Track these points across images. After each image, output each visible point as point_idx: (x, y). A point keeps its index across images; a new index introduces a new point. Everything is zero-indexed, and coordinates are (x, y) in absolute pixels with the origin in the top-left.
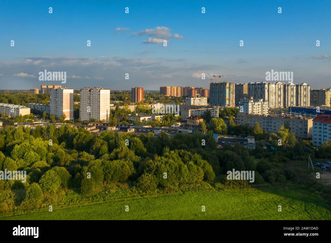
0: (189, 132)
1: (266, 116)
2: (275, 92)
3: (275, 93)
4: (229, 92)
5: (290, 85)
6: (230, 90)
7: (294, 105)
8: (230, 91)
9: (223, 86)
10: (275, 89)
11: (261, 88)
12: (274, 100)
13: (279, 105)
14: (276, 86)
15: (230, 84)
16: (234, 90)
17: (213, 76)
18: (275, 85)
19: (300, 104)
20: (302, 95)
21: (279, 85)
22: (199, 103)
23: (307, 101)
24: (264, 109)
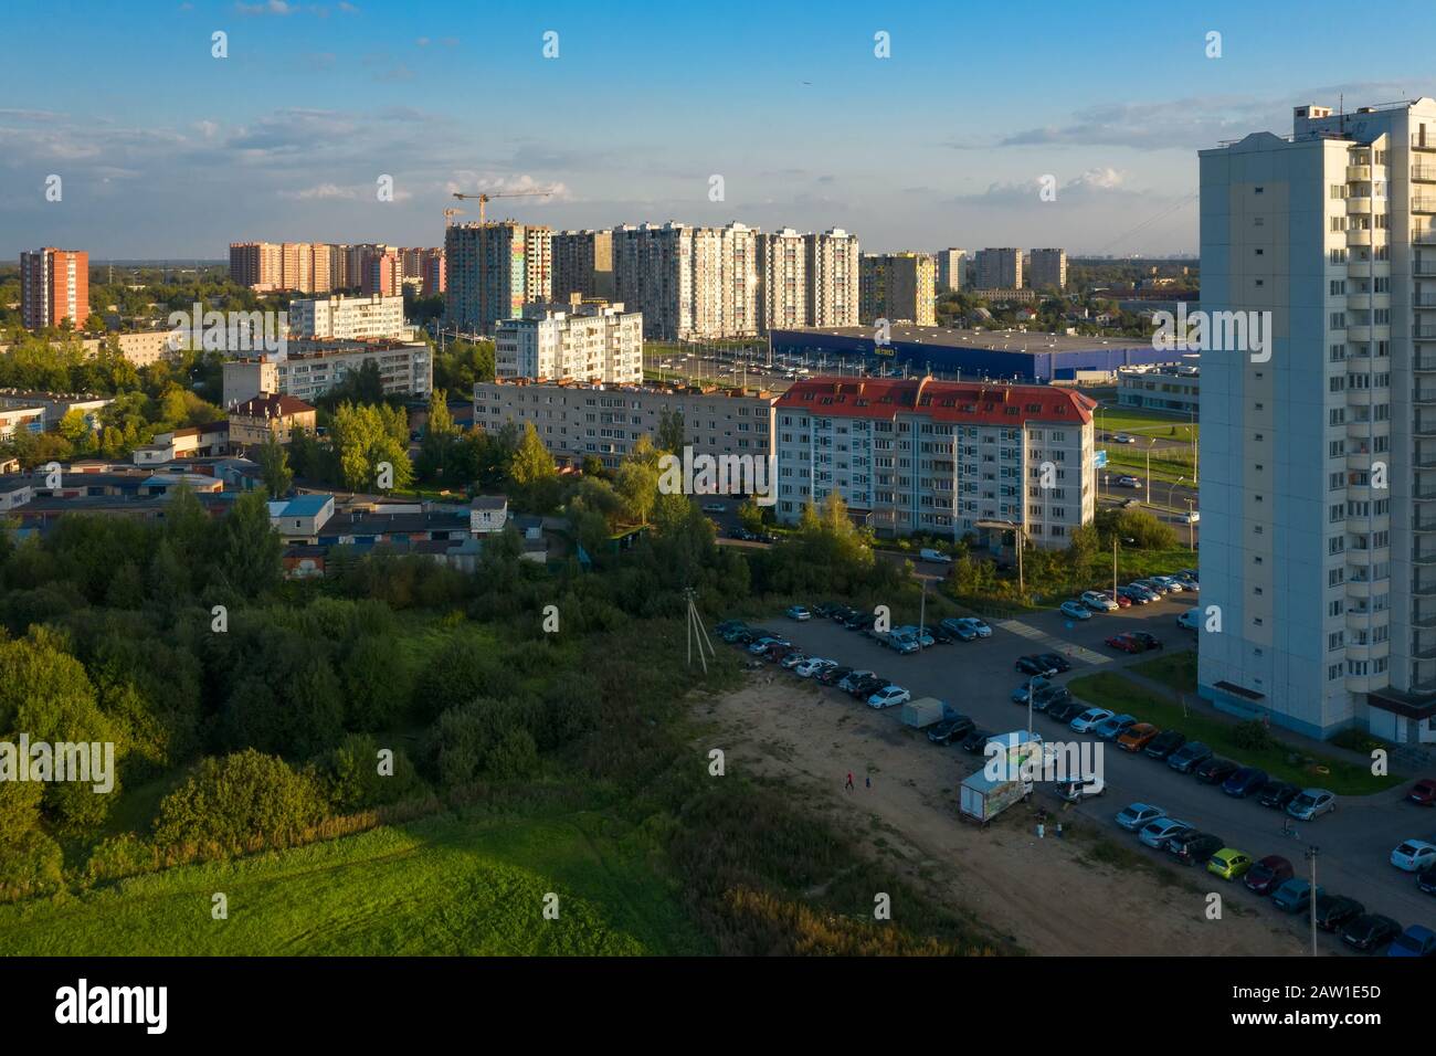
0: (204, 491)
1: (602, 388)
2: (723, 266)
3: (722, 272)
4: (526, 271)
5: (782, 235)
6: (530, 258)
7: (799, 324)
8: (531, 264)
9: (499, 243)
10: (722, 254)
11: (665, 251)
12: (719, 301)
13: (739, 321)
14: (725, 240)
15: (528, 234)
16: (549, 258)
17: (455, 195)
18: (723, 236)
19: (823, 316)
20: (828, 279)
21: (738, 235)
22: (357, 327)
23: (846, 305)
24: (618, 352)
